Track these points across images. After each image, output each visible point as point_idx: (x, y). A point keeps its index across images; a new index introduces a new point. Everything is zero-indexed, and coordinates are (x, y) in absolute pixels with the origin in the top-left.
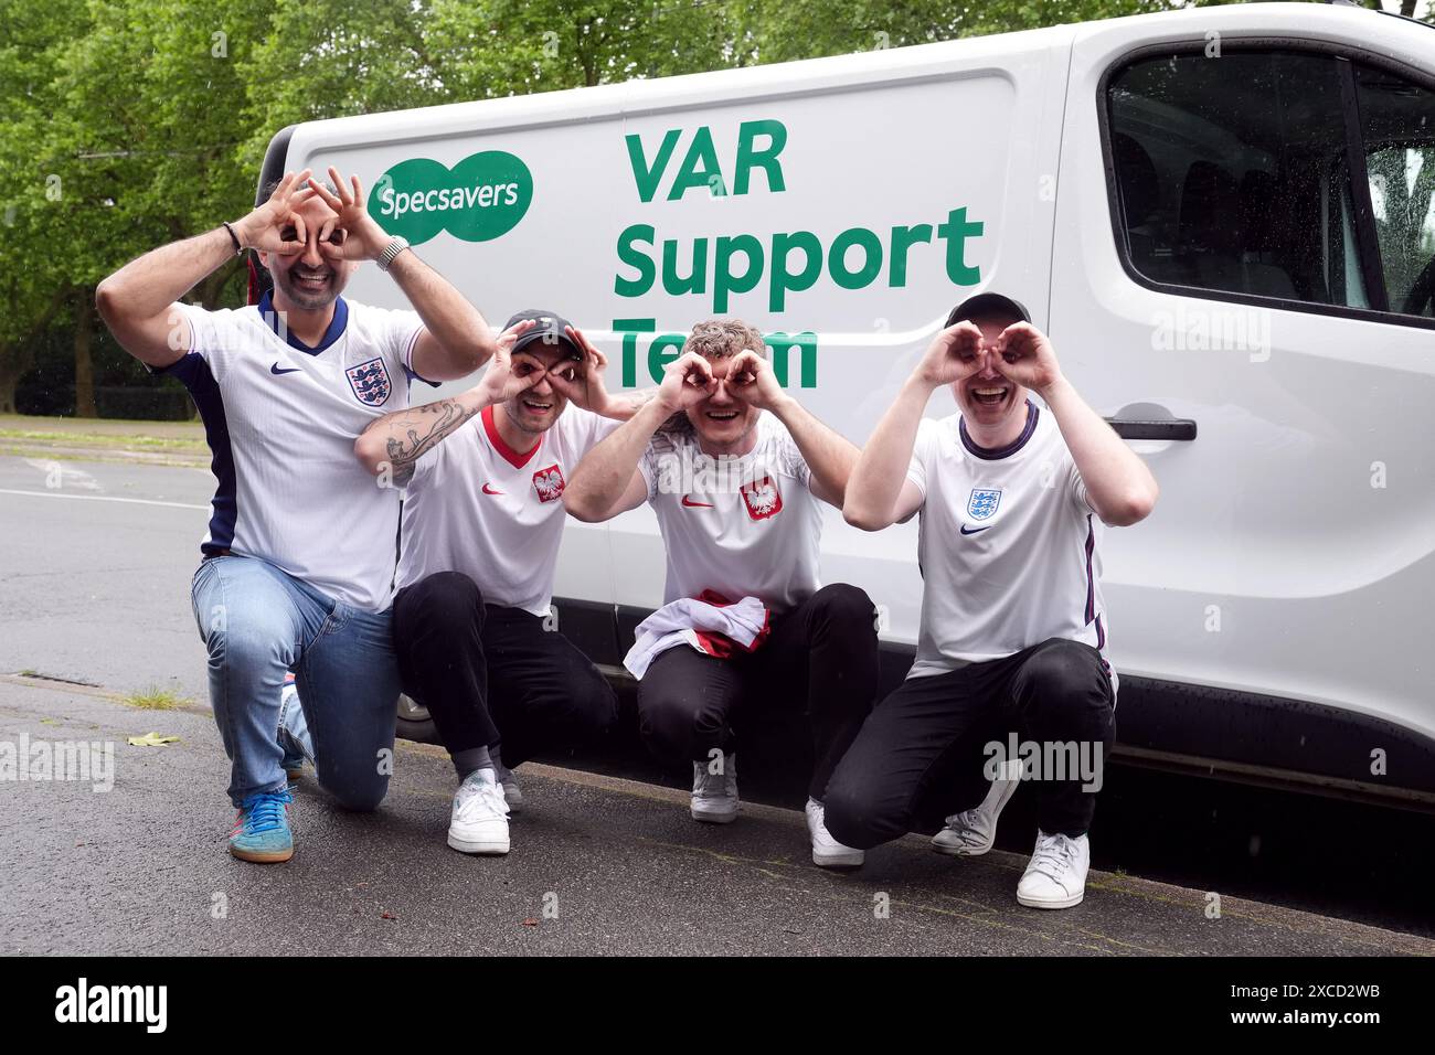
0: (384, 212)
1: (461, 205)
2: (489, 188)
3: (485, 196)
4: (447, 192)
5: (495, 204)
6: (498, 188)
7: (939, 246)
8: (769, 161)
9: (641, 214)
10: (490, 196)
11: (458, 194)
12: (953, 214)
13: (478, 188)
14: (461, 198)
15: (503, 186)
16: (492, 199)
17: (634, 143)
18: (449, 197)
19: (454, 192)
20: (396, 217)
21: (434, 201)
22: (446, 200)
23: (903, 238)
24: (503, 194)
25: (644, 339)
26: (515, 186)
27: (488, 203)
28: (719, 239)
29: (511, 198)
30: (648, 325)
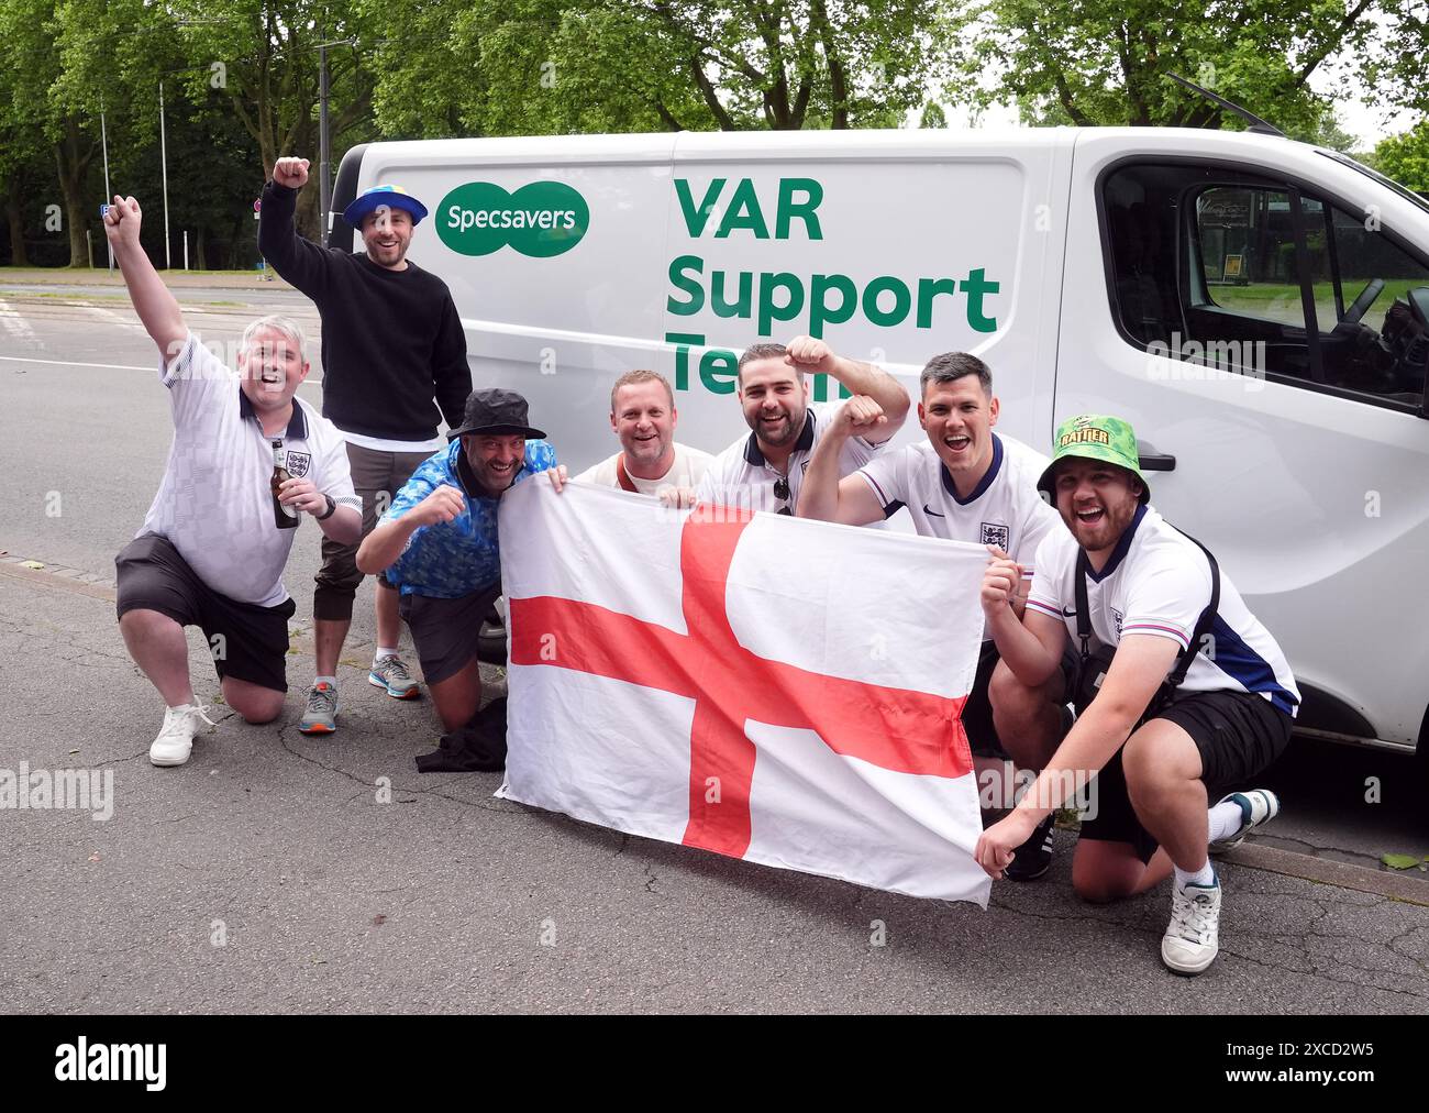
0: (450, 224)
1: (522, 225)
2: (548, 213)
3: (544, 219)
4: (510, 213)
5: (555, 226)
6: (556, 214)
8: (807, 212)
9: (691, 247)
10: (549, 219)
11: (520, 216)
12: (972, 273)
13: (537, 212)
14: (522, 219)
15: (561, 213)
16: (551, 222)
17: (682, 187)
18: (512, 217)
19: (516, 213)
20: (462, 230)
21: (497, 219)
22: (509, 220)
23: (929, 289)
24: (561, 220)
26: (573, 213)
27: (548, 226)
28: (762, 274)
29: (569, 223)
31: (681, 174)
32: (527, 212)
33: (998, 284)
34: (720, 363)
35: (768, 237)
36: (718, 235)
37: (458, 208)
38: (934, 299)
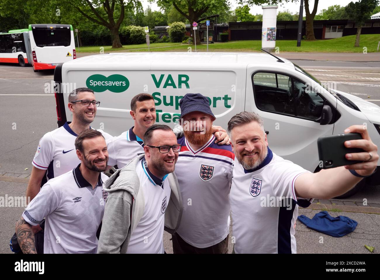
0: (90, 85)
1: (111, 85)
3: (117, 83)
4: (107, 82)
5: (120, 85)
6: (120, 82)
7: (223, 101)
8: (186, 82)
11: (110, 83)
12: (225, 96)
13: (115, 82)
14: (111, 83)
15: (122, 82)
16: (119, 84)
17: (153, 76)
18: (108, 83)
19: (109, 82)
20: (94, 86)
21: (104, 83)
22: (107, 84)
23: (215, 99)
24: (122, 84)
25: (161, 114)
26: (125, 82)
27: (118, 85)
28: (176, 96)
29: (124, 84)
30: (161, 111)
31: (153, 73)
32: (112, 82)
33: (231, 98)
34: (166, 116)
35: (176, 88)
36: (164, 87)
37: (92, 81)
38: (217, 101)
